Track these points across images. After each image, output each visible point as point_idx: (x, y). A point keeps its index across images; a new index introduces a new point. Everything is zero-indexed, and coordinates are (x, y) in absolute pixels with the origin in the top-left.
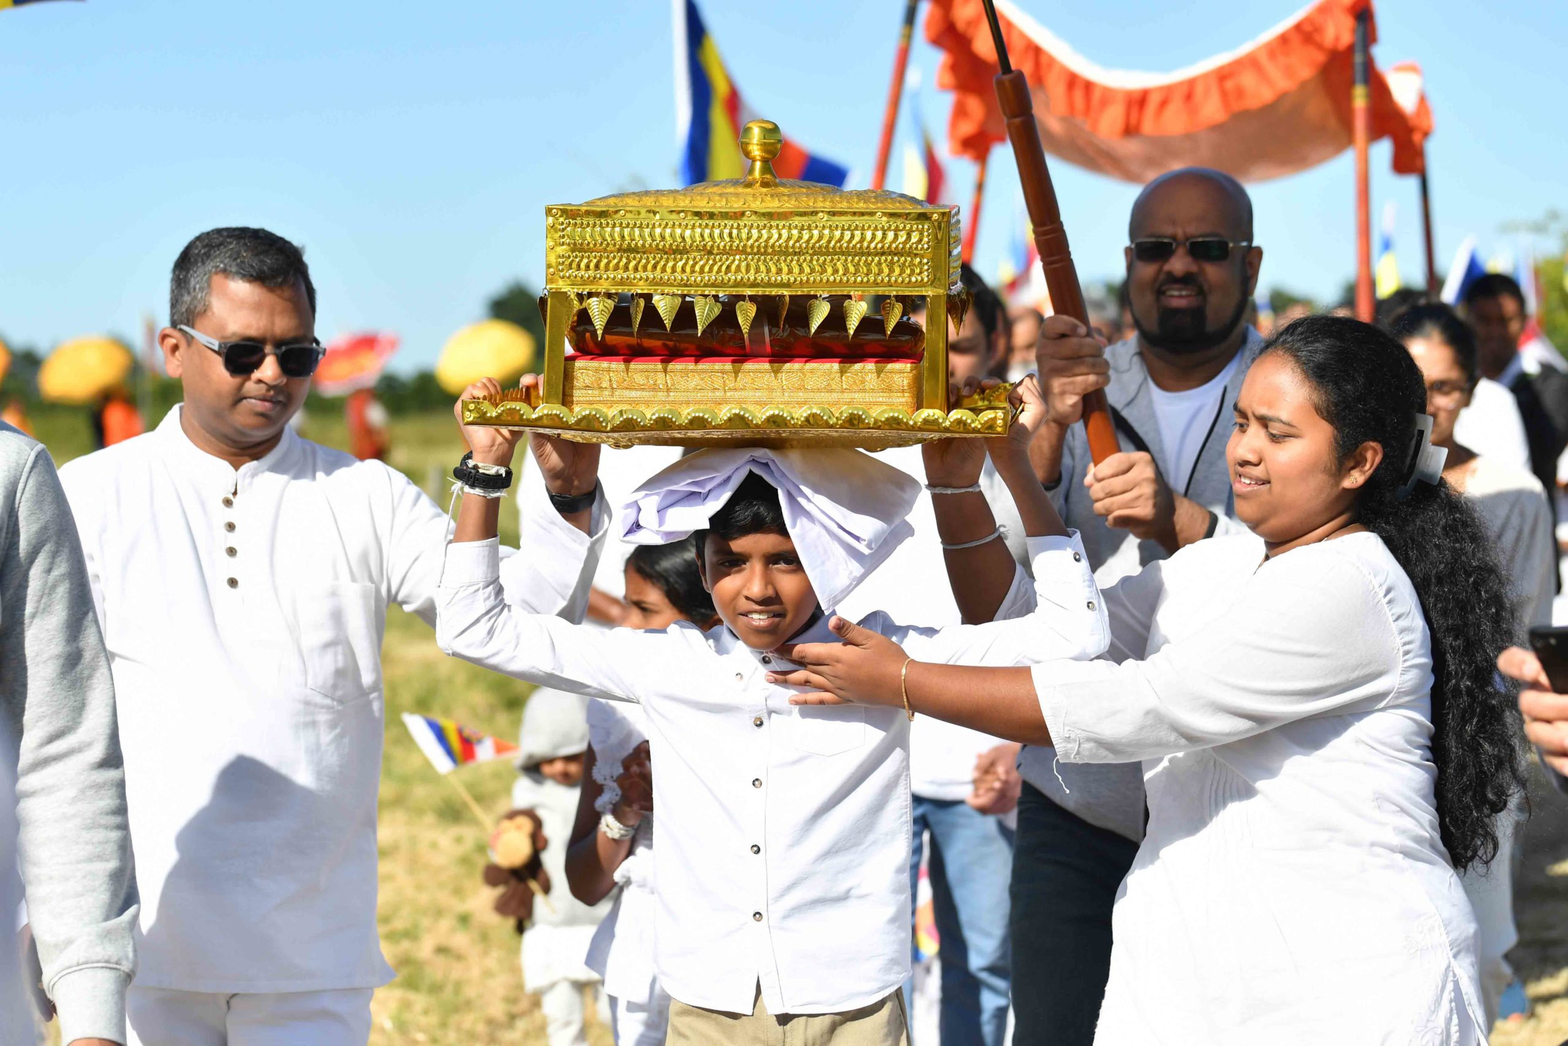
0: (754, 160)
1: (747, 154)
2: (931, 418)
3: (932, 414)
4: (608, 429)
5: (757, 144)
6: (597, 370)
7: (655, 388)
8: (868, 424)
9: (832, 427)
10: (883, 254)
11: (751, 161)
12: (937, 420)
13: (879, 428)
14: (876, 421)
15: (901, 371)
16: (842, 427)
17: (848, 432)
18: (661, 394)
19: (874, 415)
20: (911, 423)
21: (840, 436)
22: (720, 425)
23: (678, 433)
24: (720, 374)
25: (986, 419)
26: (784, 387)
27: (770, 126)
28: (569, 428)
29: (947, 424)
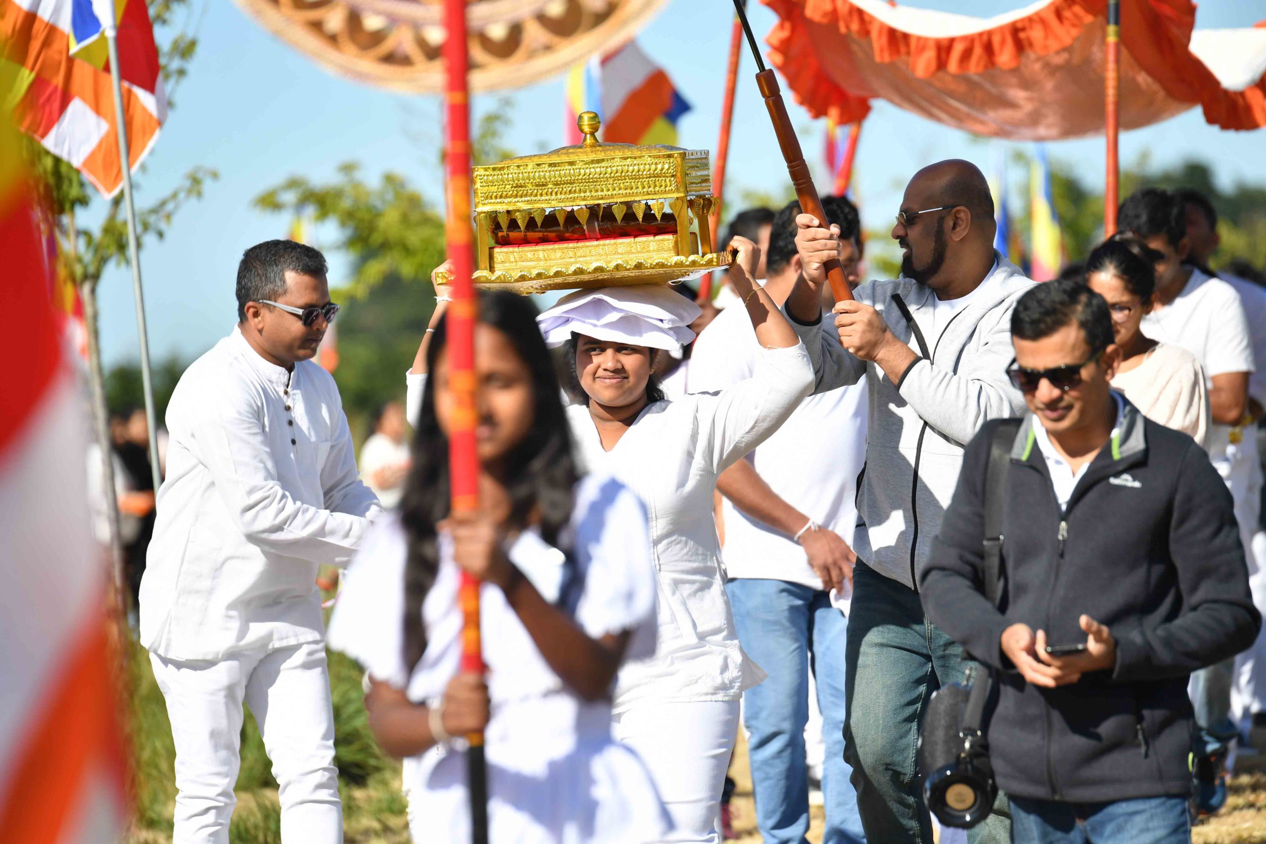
0: (586, 134)
1: (582, 131)
2: (679, 262)
3: (679, 259)
4: (512, 281)
5: (587, 125)
6: (507, 253)
7: (539, 259)
8: (647, 267)
9: (629, 270)
10: (650, 177)
11: (584, 134)
12: (682, 262)
13: (653, 268)
14: (651, 264)
15: (668, 240)
16: (633, 269)
17: (639, 272)
18: (542, 262)
19: (650, 262)
20: (669, 264)
21: (635, 276)
22: (571, 274)
23: (550, 280)
24: (572, 249)
25: (708, 259)
26: (607, 253)
27: (592, 115)
28: (493, 282)
29: (688, 263)
